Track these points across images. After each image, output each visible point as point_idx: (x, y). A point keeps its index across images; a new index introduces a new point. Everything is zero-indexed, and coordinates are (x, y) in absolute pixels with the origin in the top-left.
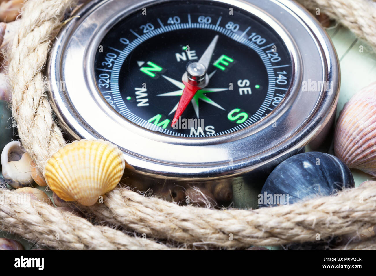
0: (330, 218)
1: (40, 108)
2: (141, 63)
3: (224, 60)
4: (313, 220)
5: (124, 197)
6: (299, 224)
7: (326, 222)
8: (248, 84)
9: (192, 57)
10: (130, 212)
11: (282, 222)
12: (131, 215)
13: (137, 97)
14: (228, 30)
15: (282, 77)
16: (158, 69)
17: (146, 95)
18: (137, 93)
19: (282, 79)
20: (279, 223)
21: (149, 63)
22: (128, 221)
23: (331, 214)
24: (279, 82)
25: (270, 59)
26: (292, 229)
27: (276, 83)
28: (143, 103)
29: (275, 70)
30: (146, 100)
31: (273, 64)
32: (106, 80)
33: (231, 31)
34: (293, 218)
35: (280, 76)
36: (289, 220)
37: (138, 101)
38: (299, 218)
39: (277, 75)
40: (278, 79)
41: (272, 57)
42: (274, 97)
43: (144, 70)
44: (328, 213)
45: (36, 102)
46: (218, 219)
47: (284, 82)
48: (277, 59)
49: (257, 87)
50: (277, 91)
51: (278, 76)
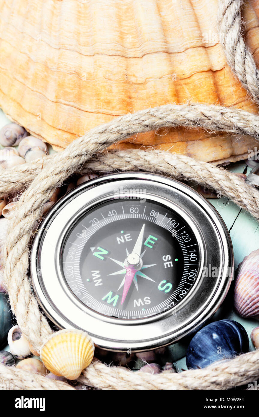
0: (232, 377)
1: (30, 305)
2: (93, 249)
3: (151, 239)
4: (222, 380)
5: (96, 369)
6: (213, 383)
7: (230, 381)
8: (170, 259)
9: (128, 239)
10: (102, 381)
11: (202, 383)
12: (103, 383)
13: (94, 278)
14: (152, 217)
15: (193, 255)
16: (105, 252)
17: (99, 276)
18: (93, 275)
19: (193, 257)
20: (200, 383)
21: (99, 248)
22: (101, 387)
23: (233, 375)
24: (192, 259)
25: (183, 240)
26: (209, 386)
27: (189, 260)
28: (98, 283)
29: (188, 249)
30: (100, 280)
31: (186, 244)
32: (71, 271)
33: (154, 218)
34: (209, 379)
35: (192, 254)
36: (206, 381)
37: (95, 281)
38: (214, 380)
39: (189, 254)
40: (191, 257)
41: (185, 238)
42: (189, 273)
43: (96, 254)
44: (231, 374)
45: (27, 301)
46: (160, 383)
47: (195, 259)
48: (189, 239)
49: (176, 260)
50: (191, 267)
51: (191, 255)
